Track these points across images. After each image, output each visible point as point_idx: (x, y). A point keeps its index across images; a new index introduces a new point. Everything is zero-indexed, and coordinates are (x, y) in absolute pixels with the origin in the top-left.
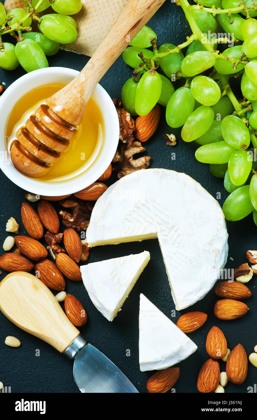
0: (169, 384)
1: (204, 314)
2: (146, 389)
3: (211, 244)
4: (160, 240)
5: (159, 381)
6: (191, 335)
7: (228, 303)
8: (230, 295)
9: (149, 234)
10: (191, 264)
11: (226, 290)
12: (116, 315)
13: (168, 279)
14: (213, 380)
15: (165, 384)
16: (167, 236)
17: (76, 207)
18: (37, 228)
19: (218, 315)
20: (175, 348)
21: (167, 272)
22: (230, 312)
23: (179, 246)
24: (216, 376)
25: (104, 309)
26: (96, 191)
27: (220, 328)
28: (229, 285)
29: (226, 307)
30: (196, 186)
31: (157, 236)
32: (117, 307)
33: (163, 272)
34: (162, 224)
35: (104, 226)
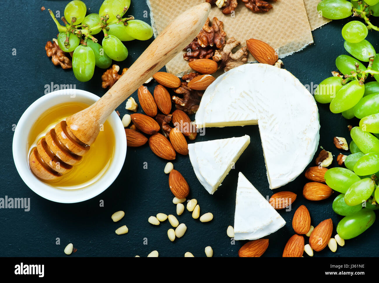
0: (259, 253)
1: (294, 194)
2: (238, 255)
3: (304, 133)
4: (259, 127)
5: (250, 249)
6: (281, 211)
7: (316, 186)
8: (318, 179)
9: (251, 120)
10: (286, 149)
11: (314, 175)
12: (217, 189)
13: (264, 161)
14: (297, 252)
15: (255, 253)
16: (266, 123)
17: (187, 93)
18: (151, 107)
19: (306, 196)
20: (266, 222)
21: (264, 155)
22: (317, 193)
23: (276, 133)
24: (300, 249)
25: (207, 183)
26: (207, 80)
27: (307, 207)
28: (318, 171)
29: (313, 189)
30: (295, 81)
31: (258, 123)
32: (218, 182)
33: (260, 154)
34: (262, 112)
35: (212, 111)
